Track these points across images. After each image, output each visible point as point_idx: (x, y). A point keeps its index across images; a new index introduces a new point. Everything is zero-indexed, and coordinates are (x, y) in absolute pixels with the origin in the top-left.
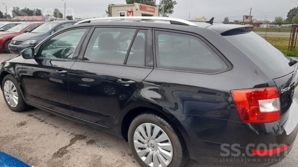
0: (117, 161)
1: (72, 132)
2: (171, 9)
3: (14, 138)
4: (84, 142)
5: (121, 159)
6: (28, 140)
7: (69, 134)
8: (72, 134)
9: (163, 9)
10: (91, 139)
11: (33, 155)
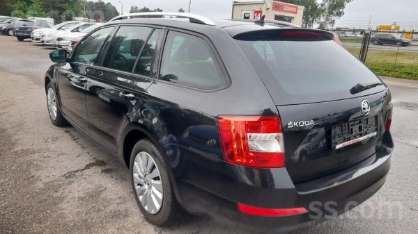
0: (120, 197)
1: (96, 156)
2: (341, 10)
3: (34, 152)
4: (99, 169)
5: (126, 195)
6: (45, 157)
7: (92, 157)
8: (94, 158)
9: (327, 10)
10: (111, 167)
11: (37, 174)
